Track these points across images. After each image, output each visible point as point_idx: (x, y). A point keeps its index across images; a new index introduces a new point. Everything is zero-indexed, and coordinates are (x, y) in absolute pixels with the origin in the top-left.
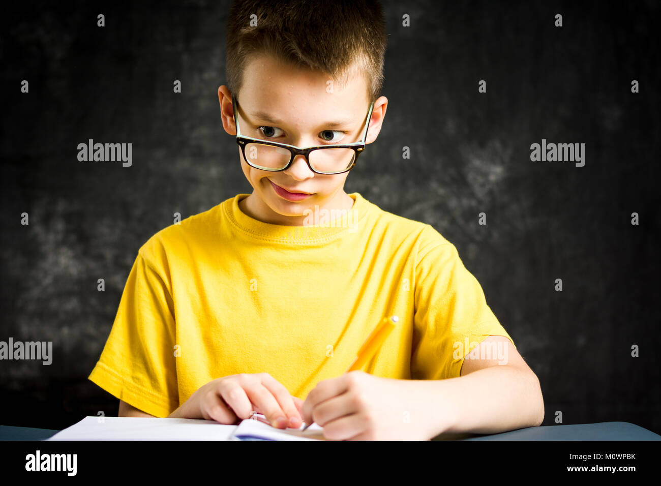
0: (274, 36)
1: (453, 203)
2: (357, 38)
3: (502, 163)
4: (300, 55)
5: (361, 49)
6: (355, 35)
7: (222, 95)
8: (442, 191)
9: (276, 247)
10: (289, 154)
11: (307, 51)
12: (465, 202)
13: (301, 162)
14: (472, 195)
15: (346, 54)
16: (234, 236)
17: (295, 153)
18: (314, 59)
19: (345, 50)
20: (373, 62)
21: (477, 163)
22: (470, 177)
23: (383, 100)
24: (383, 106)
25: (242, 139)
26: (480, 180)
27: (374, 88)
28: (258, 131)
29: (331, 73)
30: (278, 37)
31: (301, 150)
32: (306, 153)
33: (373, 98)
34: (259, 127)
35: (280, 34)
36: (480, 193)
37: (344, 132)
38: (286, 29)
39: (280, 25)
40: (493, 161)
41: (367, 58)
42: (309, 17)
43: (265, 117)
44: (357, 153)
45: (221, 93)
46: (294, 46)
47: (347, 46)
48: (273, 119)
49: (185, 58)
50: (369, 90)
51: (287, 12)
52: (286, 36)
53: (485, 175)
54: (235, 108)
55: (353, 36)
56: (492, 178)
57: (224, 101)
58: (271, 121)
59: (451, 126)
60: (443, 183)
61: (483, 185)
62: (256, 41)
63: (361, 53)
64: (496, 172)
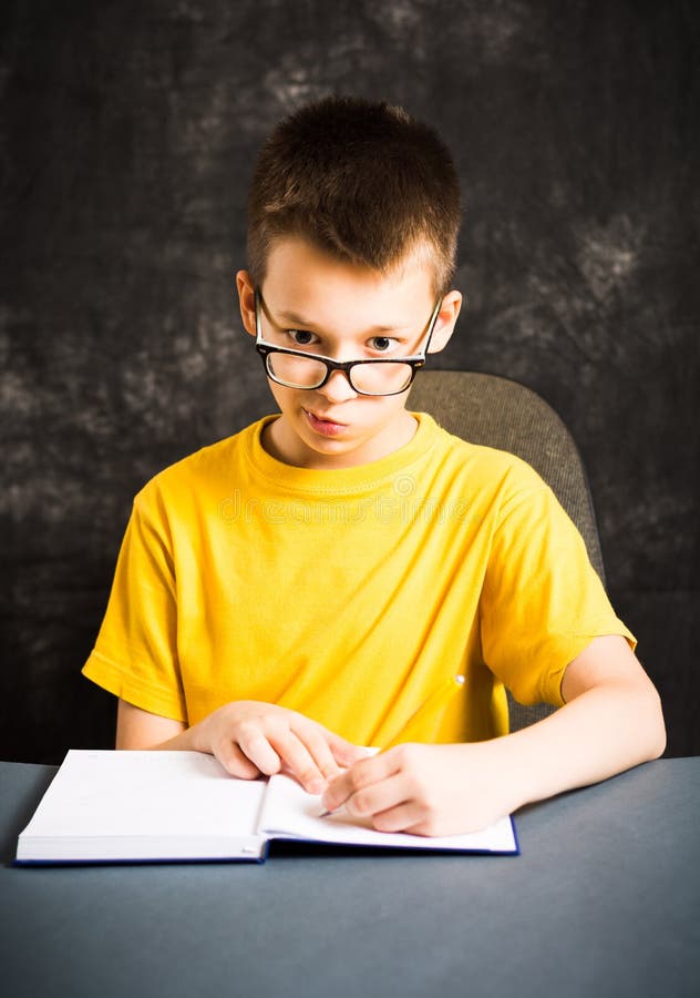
0: (307, 217)
1: (560, 306)
2: (418, 221)
3: (632, 247)
4: (340, 244)
5: (422, 235)
6: (415, 217)
7: (242, 284)
8: (544, 289)
9: (302, 498)
10: (324, 368)
11: (351, 238)
12: (578, 304)
13: (340, 379)
14: (588, 294)
15: (401, 244)
16: (252, 481)
17: (333, 367)
18: (358, 249)
19: (400, 237)
20: (439, 252)
21: (596, 247)
22: (586, 268)
23: (456, 296)
24: (455, 303)
25: (263, 347)
26: (601, 272)
27: (441, 283)
28: (284, 336)
29: (378, 269)
30: (312, 219)
31: (339, 364)
32: (346, 368)
33: (439, 295)
34: (287, 331)
35: (315, 215)
36: (599, 290)
37: (398, 340)
38: (322, 209)
39: (316, 202)
40: (619, 246)
41: (431, 247)
42: (354, 194)
43: (295, 318)
44: (415, 370)
45: (240, 281)
46: (332, 232)
47: (403, 234)
48: (306, 321)
49: (174, 97)
50: (434, 286)
51: (326, 184)
52: (322, 219)
53: (608, 265)
54: (257, 301)
55: (413, 218)
56: (617, 269)
57: (244, 291)
58: (302, 323)
59: (558, 195)
60: (546, 278)
61: (603, 280)
62: (286, 222)
63: (423, 240)
64: (623, 260)
